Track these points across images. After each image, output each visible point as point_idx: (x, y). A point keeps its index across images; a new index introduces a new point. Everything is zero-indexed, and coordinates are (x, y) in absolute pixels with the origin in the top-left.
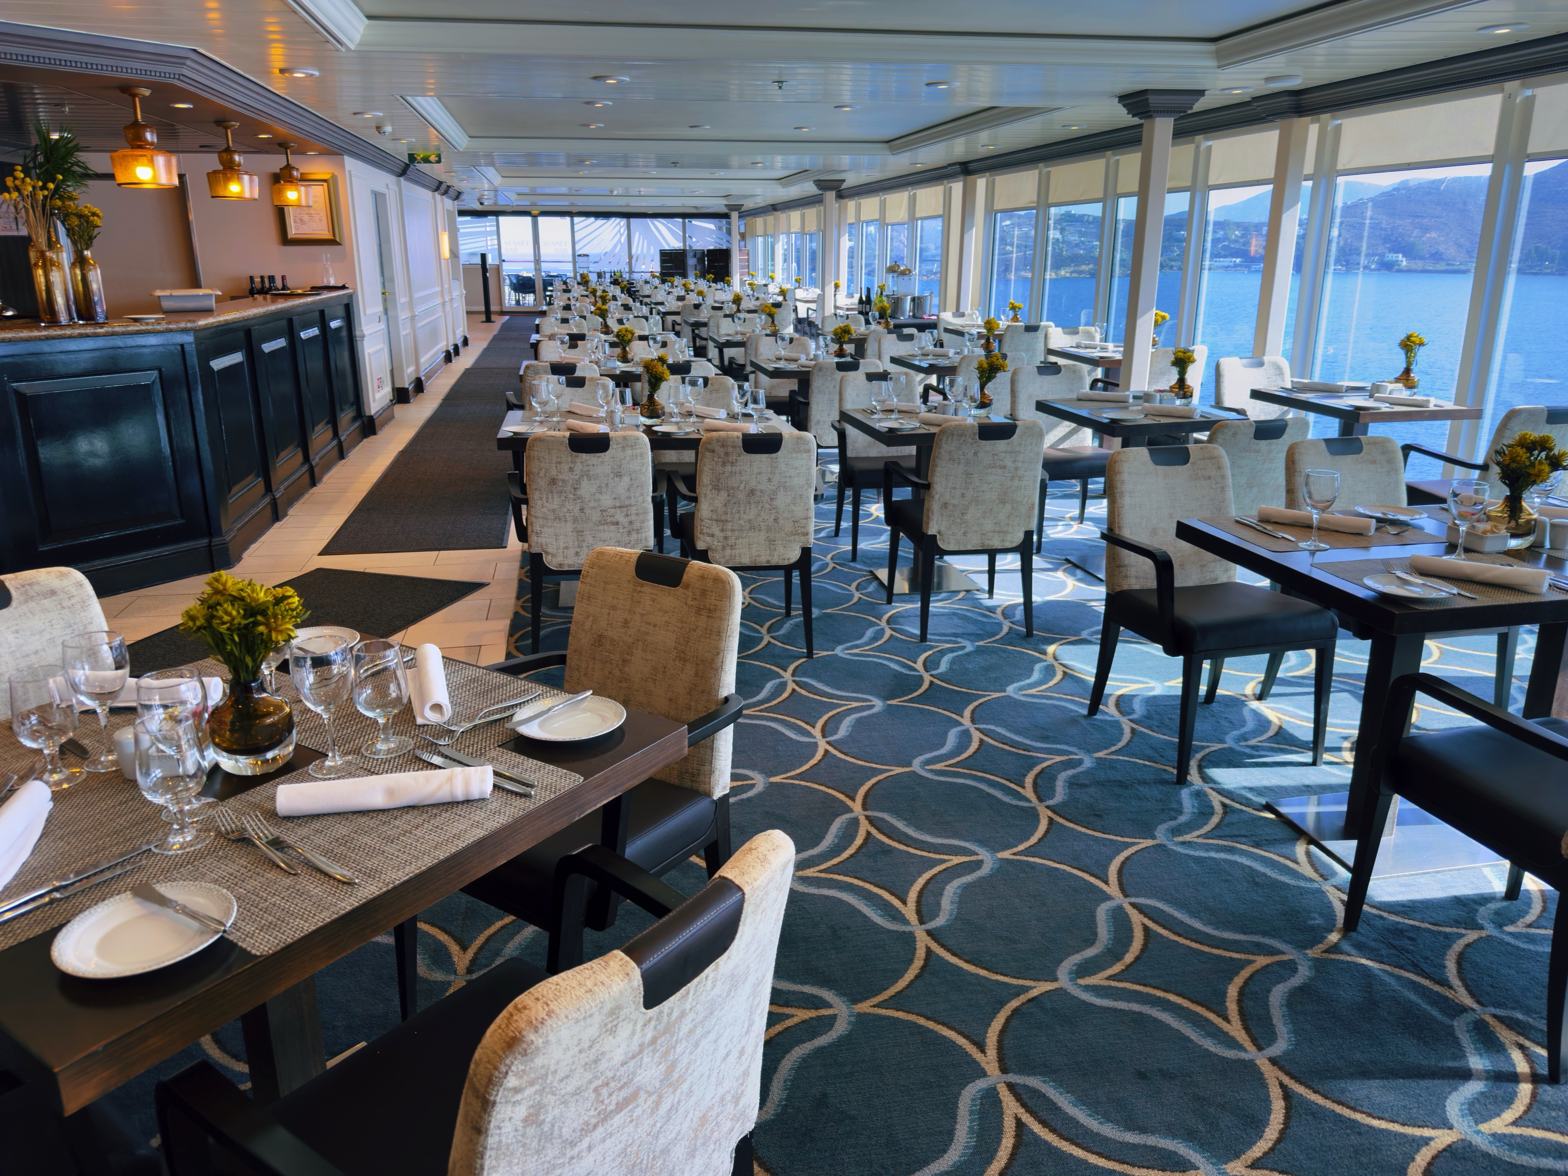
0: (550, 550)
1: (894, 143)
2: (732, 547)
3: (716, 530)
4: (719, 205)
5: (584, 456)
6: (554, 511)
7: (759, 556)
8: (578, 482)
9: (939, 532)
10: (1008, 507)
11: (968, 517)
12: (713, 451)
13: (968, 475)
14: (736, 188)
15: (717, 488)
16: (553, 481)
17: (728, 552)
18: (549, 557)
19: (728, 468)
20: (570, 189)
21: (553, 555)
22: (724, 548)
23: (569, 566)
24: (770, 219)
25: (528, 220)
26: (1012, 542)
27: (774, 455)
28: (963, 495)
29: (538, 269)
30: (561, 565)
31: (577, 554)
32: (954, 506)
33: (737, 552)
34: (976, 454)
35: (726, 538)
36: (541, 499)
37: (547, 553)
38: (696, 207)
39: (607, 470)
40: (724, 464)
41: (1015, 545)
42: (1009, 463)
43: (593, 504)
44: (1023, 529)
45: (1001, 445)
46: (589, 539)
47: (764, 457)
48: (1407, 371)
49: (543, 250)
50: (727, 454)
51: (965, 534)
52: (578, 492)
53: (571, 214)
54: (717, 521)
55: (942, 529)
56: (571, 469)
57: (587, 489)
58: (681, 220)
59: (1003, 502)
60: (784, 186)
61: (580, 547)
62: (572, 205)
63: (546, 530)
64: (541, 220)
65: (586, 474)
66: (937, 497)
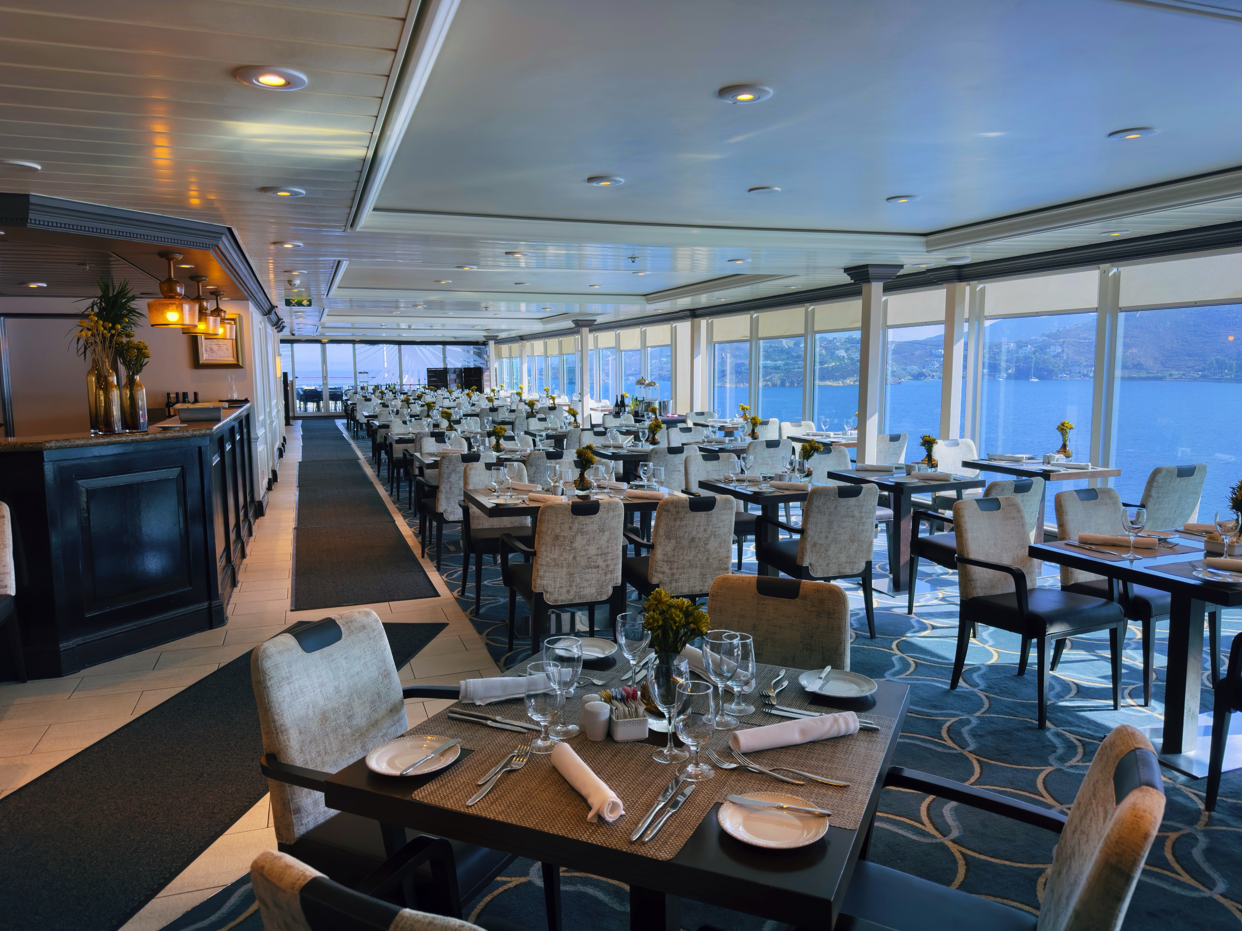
0: (549, 590)
2: (677, 581)
3: (666, 569)
4: (480, 335)
5: (581, 518)
6: (554, 560)
7: (695, 587)
8: (574, 537)
9: (810, 564)
10: (856, 544)
11: (830, 552)
12: (668, 511)
13: (830, 523)
14: (494, 325)
15: (668, 538)
16: (557, 537)
17: (674, 584)
18: (548, 595)
19: (678, 523)
20: (353, 324)
21: (551, 594)
22: (671, 582)
23: (562, 601)
24: (516, 347)
25: (319, 346)
26: (858, 570)
27: (710, 512)
28: (827, 537)
29: (325, 384)
30: (556, 601)
31: (568, 591)
32: (821, 545)
33: (680, 584)
34: (836, 508)
35: (673, 574)
36: (546, 551)
37: (547, 592)
39: (595, 527)
40: (675, 520)
41: (860, 572)
42: (856, 513)
43: (583, 553)
44: (865, 560)
45: (852, 501)
46: (578, 580)
47: (703, 514)
48: (1064, 446)
50: (678, 513)
51: (828, 565)
52: (574, 545)
53: (353, 342)
54: (667, 562)
55: (813, 562)
56: (570, 528)
57: (580, 542)
58: (441, 346)
59: (852, 541)
61: (571, 586)
62: (353, 335)
63: (547, 574)
64: (329, 346)
65: (581, 532)
66: (809, 539)
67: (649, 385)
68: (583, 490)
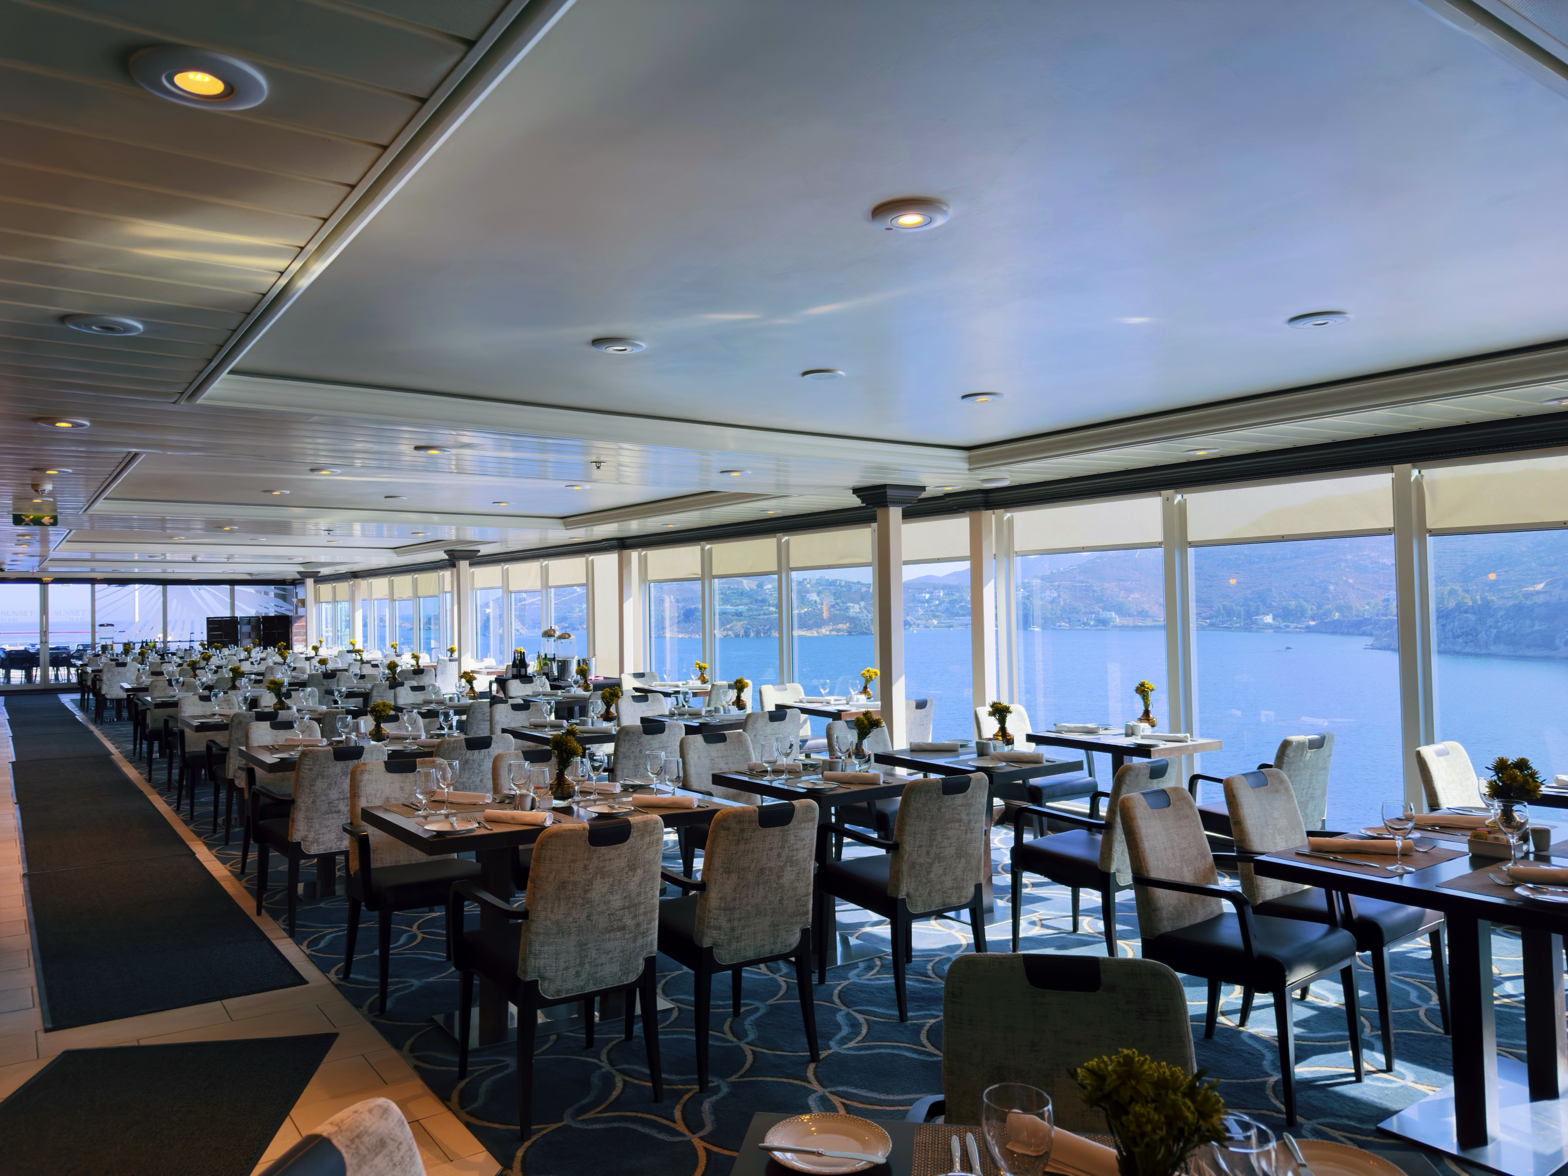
0: (547, 975)
1: (568, 520)
2: (738, 939)
3: (723, 922)
4: (290, 571)
5: (603, 849)
6: (557, 922)
7: (763, 946)
8: (590, 882)
9: (908, 895)
10: (963, 861)
11: (932, 875)
12: (729, 829)
13: (932, 830)
15: (728, 871)
16: (563, 885)
17: (734, 945)
18: (546, 984)
19: (742, 847)
20: (93, 553)
21: (551, 981)
22: (729, 943)
23: (567, 991)
24: (343, 587)
25: (37, 587)
26: (967, 898)
27: (786, 827)
28: (928, 853)
29: (44, 642)
30: (558, 992)
31: (578, 974)
32: (921, 865)
33: (743, 944)
34: (939, 809)
35: (733, 929)
36: (545, 909)
37: (543, 978)
38: (250, 574)
39: (623, 863)
40: (738, 842)
41: (968, 900)
42: (964, 817)
43: (602, 907)
44: (974, 883)
45: (959, 798)
46: (593, 953)
47: (776, 830)
48: (1147, 713)
49: (52, 618)
50: (742, 831)
51: (929, 894)
52: (589, 895)
53: (93, 581)
54: (725, 910)
55: (911, 891)
56: (586, 868)
57: (599, 888)
58: (228, 587)
59: (959, 856)
60: (398, 554)
61: (582, 964)
62: (93, 571)
63: (546, 948)
64: (51, 587)
65: (602, 873)
66: (906, 857)
67: (561, 637)
68: (563, 798)
